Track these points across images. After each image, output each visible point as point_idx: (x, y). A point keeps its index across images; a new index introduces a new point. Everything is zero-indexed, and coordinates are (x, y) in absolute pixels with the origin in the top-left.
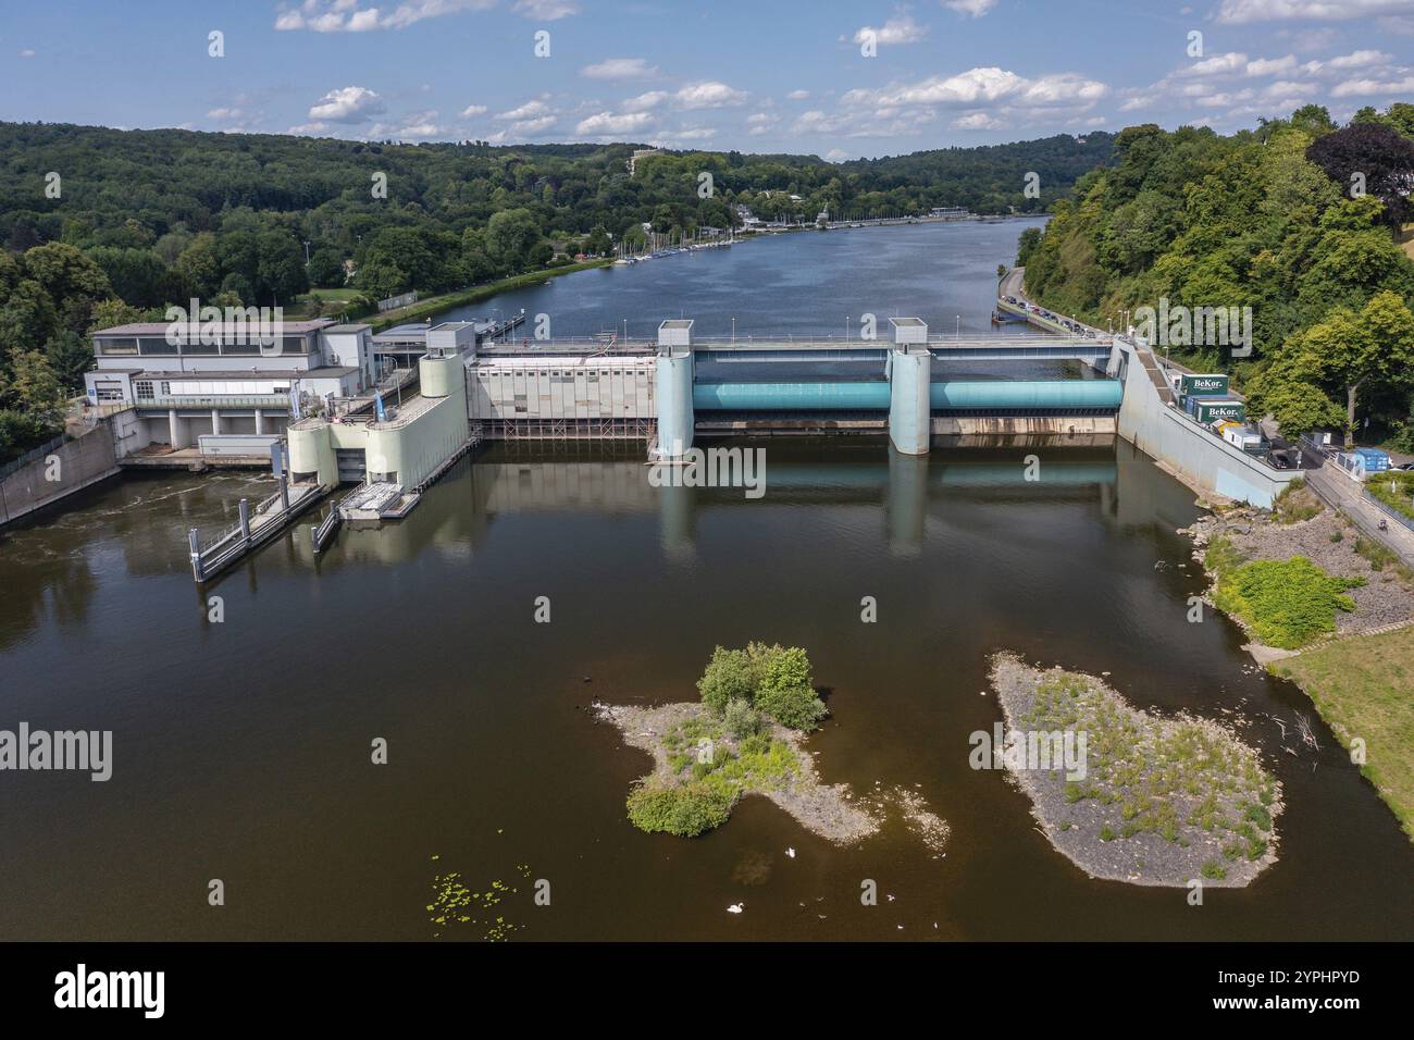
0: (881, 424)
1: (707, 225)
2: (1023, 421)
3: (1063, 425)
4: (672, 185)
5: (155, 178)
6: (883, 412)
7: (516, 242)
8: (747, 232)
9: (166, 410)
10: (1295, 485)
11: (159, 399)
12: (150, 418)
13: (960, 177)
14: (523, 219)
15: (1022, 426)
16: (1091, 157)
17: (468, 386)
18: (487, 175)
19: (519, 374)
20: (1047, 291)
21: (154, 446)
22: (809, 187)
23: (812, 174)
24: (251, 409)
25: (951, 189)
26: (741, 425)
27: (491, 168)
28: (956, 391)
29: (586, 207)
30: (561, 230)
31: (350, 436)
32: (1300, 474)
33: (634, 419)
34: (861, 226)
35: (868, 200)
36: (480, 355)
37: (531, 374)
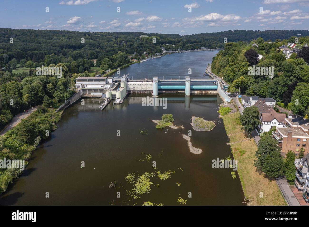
0: (184, 91)
1: (156, 53)
2: (204, 91)
3: (209, 92)
4: (149, 43)
5: (50, 43)
6: (184, 90)
7: (124, 59)
8: (164, 54)
9: (86, 89)
10: (232, 99)
11: (85, 88)
12: (84, 90)
13: (207, 40)
14: (125, 54)
15: (204, 92)
16: (235, 35)
17: (127, 86)
18: (112, 41)
19: (134, 84)
20: (213, 70)
21: (84, 94)
22: (176, 43)
23: (177, 40)
24: (98, 89)
25: (205, 44)
26: (165, 91)
27: (113, 39)
28: (195, 87)
29: (133, 48)
30: (128, 53)
31: (114, 93)
32: (233, 98)
33: (150, 91)
34: (186, 52)
35: (188, 46)
36: (128, 81)
37: (135, 84)
